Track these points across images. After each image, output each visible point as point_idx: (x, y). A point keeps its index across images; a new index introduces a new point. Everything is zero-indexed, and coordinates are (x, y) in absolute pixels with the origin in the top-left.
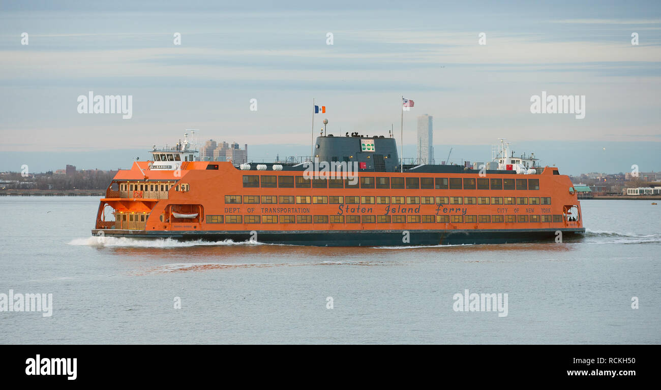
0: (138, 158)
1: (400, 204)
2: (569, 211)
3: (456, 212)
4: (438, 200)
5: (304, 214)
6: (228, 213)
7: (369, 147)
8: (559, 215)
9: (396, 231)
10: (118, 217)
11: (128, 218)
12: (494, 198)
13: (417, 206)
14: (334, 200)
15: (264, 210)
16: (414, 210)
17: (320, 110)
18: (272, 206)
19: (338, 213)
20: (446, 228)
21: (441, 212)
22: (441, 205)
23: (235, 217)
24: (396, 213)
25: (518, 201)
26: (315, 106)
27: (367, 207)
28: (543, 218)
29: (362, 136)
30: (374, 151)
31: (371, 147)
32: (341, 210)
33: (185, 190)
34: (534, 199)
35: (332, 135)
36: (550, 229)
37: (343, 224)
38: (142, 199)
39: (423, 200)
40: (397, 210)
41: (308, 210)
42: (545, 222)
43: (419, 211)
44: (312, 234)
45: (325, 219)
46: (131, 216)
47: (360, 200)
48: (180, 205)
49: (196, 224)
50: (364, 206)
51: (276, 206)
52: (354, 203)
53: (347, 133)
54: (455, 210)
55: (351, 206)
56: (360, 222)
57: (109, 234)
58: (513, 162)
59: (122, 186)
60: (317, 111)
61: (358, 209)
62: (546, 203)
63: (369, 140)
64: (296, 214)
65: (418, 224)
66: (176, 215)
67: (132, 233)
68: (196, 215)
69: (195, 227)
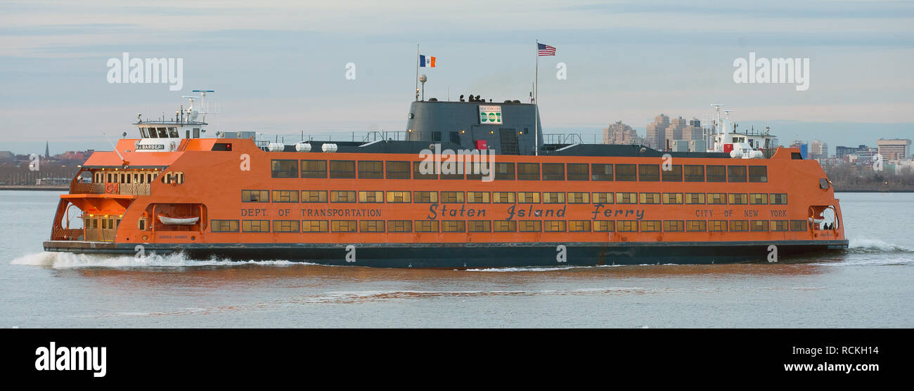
0: (125, 134)
1: (533, 203)
2: (821, 215)
3: (626, 216)
4: (596, 199)
5: (370, 218)
6: (247, 217)
7: (492, 117)
8: (801, 221)
9: (525, 245)
10: (87, 222)
11: (100, 224)
12: (690, 195)
13: (562, 207)
14: (423, 198)
15: (306, 212)
16: (555, 212)
17: (428, 62)
18: (319, 207)
19: (429, 217)
20: (611, 240)
21: (601, 216)
22: (600, 204)
23: (257, 223)
24: (526, 217)
25: (731, 199)
26: (421, 56)
27: (477, 207)
28: (773, 226)
29: (484, 100)
30: (501, 123)
31: (496, 117)
32: (433, 212)
33: (179, 181)
34: (758, 196)
35: (435, 99)
36: (785, 242)
37: (437, 234)
38: (117, 196)
39: (572, 197)
40: (527, 213)
41: (378, 212)
42: (777, 231)
43: (563, 214)
44: (384, 249)
45: (408, 225)
46: (104, 221)
47: (465, 197)
48: (172, 205)
49: (195, 233)
50: (471, 207)
51: (326, 207)
52: (456, 202)
53: (462, 97)
54: (624, 213)
55: (450, 207)
56: (465, 232)
57: (64, 248)
58: (735, 140)
59: (98, 175)
60: (423, 64)
61: (462, 210)
62: (778, 201)
63: (492, 107)
64: (358, 218)
65: (563, 234)
66: (163, 219)
67: (95, 246)
68: (196, 219)
69: (193, 238)
